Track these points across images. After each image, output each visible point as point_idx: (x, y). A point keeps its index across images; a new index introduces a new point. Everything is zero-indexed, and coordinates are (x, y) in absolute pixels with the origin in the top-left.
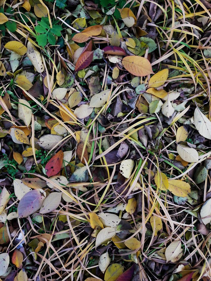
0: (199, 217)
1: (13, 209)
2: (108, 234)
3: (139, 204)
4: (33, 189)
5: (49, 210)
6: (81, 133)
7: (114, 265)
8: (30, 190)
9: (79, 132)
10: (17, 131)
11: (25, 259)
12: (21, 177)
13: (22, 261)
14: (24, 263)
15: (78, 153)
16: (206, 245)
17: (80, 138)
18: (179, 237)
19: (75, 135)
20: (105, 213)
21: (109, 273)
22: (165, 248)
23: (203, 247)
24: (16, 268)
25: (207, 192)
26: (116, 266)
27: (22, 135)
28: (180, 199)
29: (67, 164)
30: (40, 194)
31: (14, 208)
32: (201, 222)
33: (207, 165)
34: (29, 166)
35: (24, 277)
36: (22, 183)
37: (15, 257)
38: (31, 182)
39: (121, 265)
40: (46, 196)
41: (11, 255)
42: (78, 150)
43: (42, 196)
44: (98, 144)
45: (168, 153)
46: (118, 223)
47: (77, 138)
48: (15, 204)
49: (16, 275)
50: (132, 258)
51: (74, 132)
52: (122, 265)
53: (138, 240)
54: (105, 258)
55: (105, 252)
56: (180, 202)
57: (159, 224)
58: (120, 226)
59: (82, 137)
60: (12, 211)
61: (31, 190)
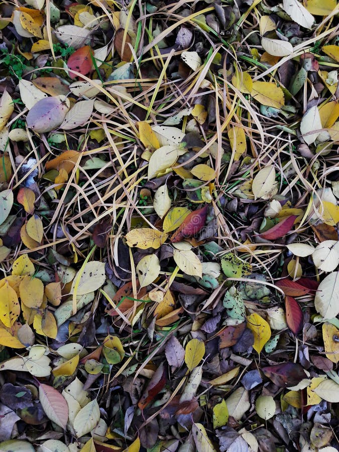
0: (299, 136)
1: (18, 124)
2: (167, 155)
3: (211, 111)
4: (49, 95)
5: (75, 123)
6: (120, 15)
7: (176, 209)
8: (45, 96)
9: (117, 13)
10: (23, 16)
11: (38, 199)
12: (31, 78)
13: (34, 201)
14: (37, 205)
15: (117, 46)
16: (311, 170)
17: (119, 23)
18: (273, 159)
19: (112, 16)
20: (160, 126)
21: (170, 221)
22: (252, 179)
23: (307, 174)
24: (24, 212)
25: (307, 101)
26: (179, 211)
27: (31, 22)
28: (269, 110)
29: (101, 63)
30: (61, 102)
31: (20, 122)
32: (302, 141)
33: (306, 66)
34: (43, 60)
35: (37, 228)
36: (32, 85)
37: (22, 197)
38: (46, 87)
39: (187, 209)
40: (69, 107)
41: (16, 192)
42: (116, 41)
43: (64, 106)
44: (147, 29)
45: (249, 48)
46: (181, 140)
47: (115, 22)
48: (22, 116)
49: (24, 223)
50: (202, 197)
51: (110, 13)
52: (189, 208)
53: (211, 167)
54: (163, 193)
55: (163, 184)
56: (270, 114)
57: (241, 143)
58: (184, 144)
59: (122, 21)
60: (17, 127)
61: (47, 96)
